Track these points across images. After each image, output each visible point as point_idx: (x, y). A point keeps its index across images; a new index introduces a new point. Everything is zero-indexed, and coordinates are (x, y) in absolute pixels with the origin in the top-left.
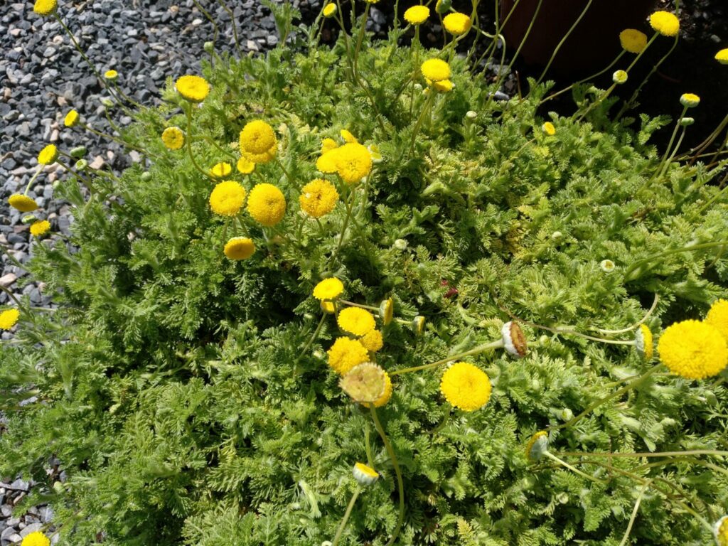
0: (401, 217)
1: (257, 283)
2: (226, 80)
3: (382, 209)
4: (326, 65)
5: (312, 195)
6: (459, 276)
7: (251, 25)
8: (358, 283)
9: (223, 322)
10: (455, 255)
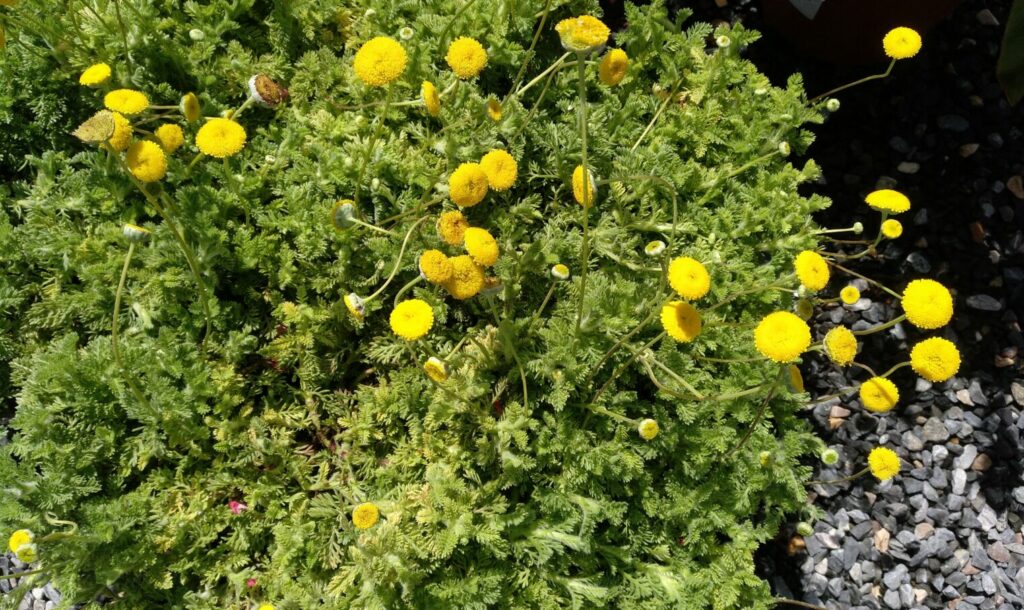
0: (211, 11)
1: (57, 105)
3: (191, 6)
6: (290, 74)
8: (166, 88)
9: (28, 157)
10: (282, 51)
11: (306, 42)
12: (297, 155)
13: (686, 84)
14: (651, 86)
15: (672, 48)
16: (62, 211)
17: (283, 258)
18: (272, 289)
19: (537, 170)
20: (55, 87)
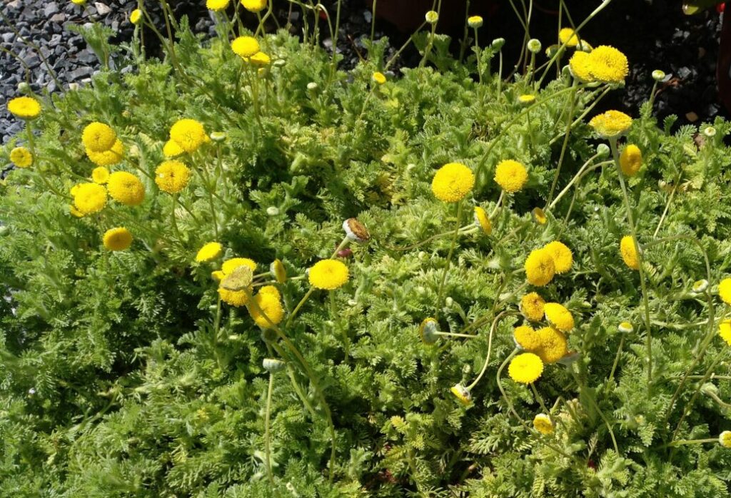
0: (274, 195)
1: (157, 300)
2: (55, 120)
3: (255, 195)
4: (162, 78)
5: (166, 174)
7: (67, 65)
9: (137, 350)
10: (338, 217)
11: (359, 204)
12: (372, 298)
13: (686, 176)
14: (657, 184)
15: (667, 149)
16: (177, 387)
17: (382, 382)
18: (375, 412)
19: (578, 268)
20: (152, 285)
